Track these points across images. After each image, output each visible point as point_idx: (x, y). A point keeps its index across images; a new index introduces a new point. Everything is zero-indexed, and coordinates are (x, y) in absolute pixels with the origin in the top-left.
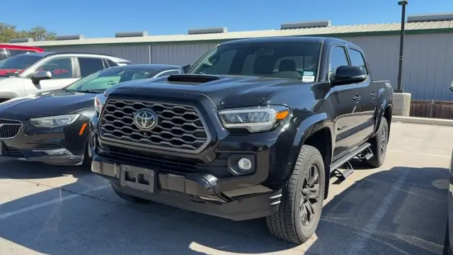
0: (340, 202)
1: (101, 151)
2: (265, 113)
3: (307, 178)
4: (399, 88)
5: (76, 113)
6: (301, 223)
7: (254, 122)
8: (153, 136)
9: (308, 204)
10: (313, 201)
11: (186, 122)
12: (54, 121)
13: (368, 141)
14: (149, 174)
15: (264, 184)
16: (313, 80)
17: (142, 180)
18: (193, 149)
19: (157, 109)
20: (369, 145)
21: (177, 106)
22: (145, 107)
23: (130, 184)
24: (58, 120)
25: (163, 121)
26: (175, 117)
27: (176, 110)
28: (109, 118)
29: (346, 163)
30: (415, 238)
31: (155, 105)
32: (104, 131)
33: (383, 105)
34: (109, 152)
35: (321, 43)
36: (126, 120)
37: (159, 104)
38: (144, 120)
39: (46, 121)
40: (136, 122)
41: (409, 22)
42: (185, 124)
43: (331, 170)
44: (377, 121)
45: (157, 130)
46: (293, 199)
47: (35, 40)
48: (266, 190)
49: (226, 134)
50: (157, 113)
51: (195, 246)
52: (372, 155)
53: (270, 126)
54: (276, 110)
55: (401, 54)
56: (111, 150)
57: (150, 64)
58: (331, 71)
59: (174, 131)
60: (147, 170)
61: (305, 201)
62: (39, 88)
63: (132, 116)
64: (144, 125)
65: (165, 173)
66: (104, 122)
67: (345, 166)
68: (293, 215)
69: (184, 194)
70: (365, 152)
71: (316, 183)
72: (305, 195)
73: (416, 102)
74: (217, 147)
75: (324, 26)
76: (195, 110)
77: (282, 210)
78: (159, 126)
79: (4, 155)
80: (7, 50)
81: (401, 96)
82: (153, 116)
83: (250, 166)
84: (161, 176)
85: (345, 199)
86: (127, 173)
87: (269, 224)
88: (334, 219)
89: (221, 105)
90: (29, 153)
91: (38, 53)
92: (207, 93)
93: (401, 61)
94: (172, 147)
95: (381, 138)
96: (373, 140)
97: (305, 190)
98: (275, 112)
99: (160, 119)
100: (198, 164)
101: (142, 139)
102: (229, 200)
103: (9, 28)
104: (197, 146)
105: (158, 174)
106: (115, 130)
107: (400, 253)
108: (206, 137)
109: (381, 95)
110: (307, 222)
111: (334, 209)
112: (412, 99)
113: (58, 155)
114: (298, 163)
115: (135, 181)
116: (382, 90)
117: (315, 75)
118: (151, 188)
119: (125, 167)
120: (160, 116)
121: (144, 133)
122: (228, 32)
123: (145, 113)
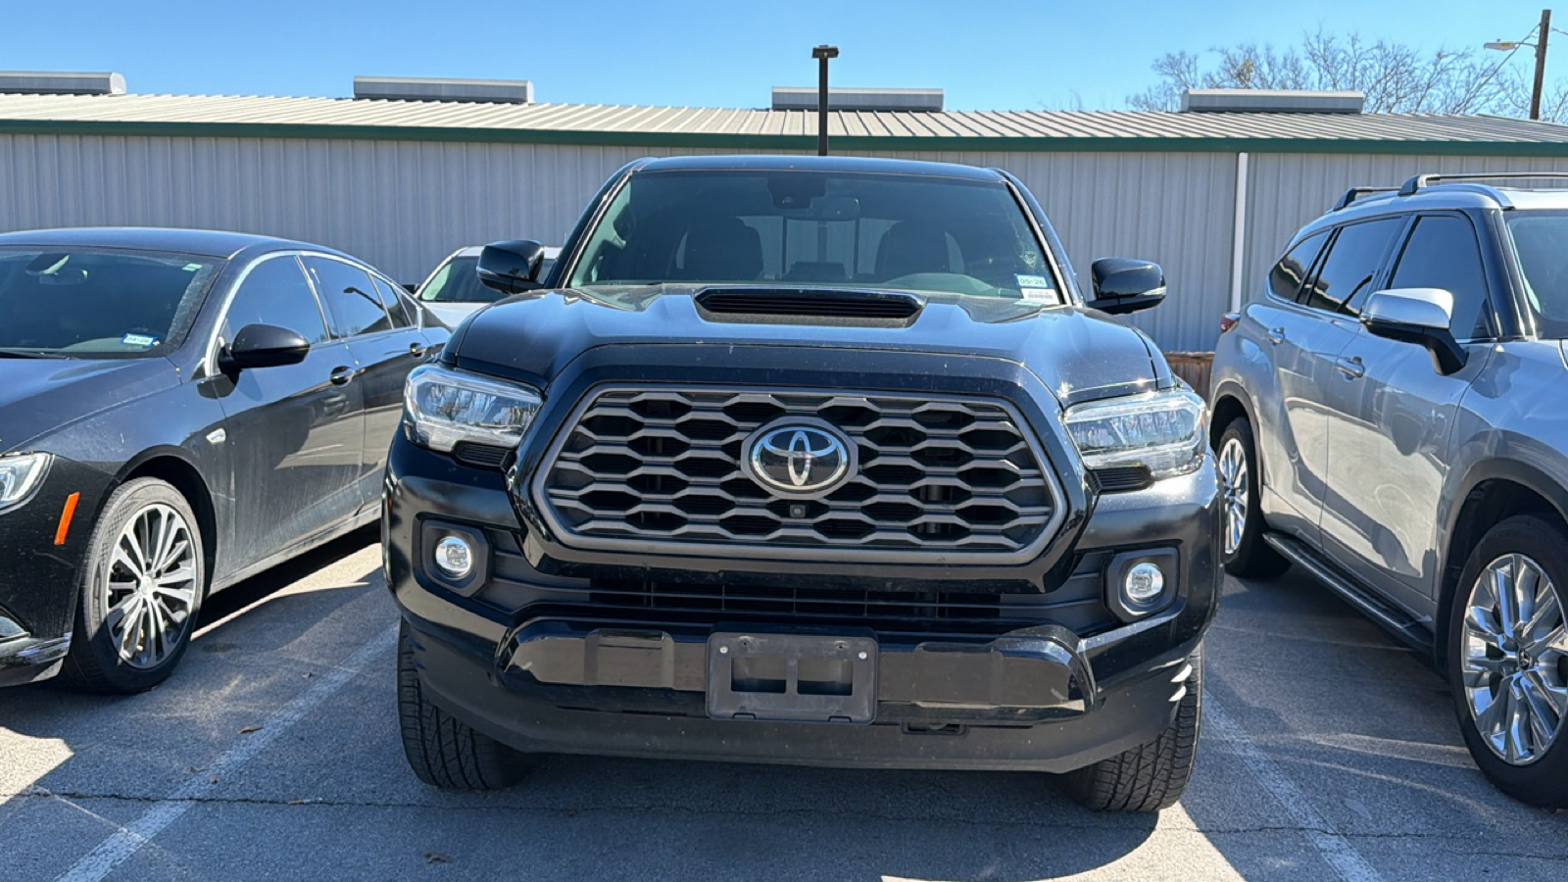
8: (829, 515)
11: (976, 457)
14: (851, 653)
18: (1009, 550)
19: (845, 417)
21: (935, 404)
23: (756, 702)
25: (880, 461)
26: (926, 443)
27: (933, 419)
31: (834, 402)
32: (576, 516)
36: (696, 466)
37: (856, 400)
38: (799, 463)
42: (973, 464)
45: (852, 492)
50: (854, 435)
56: (596, 585)
59: (927, 494)
60: (839, 641)
63: (735, 450)
64: (799, 480)
65: (904, 642)
74: (1084, 533)
76: (1010, 413)
78: (861, 479)
82: (834, 444)
83: (1158, 585)
94: (915, 548)
99: (865, 454)
100: (1004, 597)
101: (778, 533)
104: (1026, 535)
108: (1050, 503)
115: (778, 691)
117: (1056, 287)
118: (858, 706)
119: (735, 640)
120: (865, 442)
121: (792, 507)
122: (129, 92)
123: (800, 435)
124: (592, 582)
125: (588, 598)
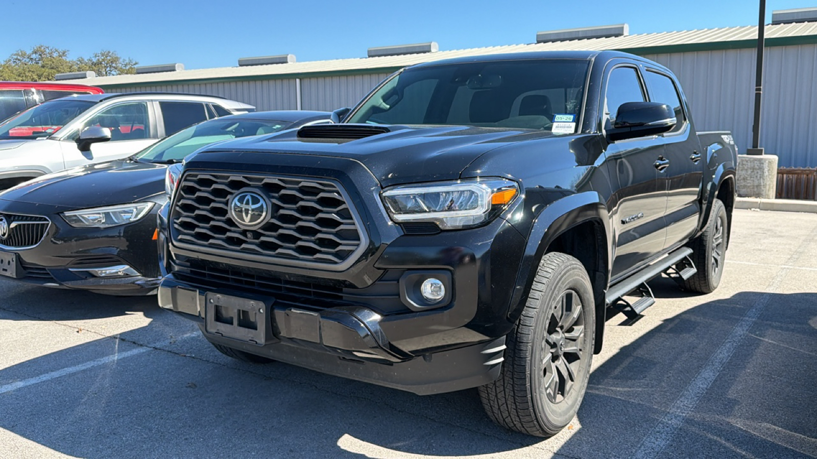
0: (630, 359)
1: (176, 268)
2: (472, 193)
3: (558, 314)
4: (755, 145)
5: (145, 201)
6: (545, 399)
7: (450, 209)
8: (263, 239)
9: (561, 363)
10: (571, 357)
11: (321, 211)
12: (107, 215)
13: (687, 245)
14: (257, 308)
15: (471, 326)
16: (572, 131)
17: (246, 322)
18: (335, 263)
19: (270, 189)
20: (689, 251)
21: (306, 183)
22: (248, 185)
23: (223, 328)
24: (114, 213)
25: (282, 212)
26: (301, 203)
27: (305, 191)
28: (186, 208)
29: (642, 285)
30: (768, 425)
31: (265, 181)
32: (179, 232)
33: (716, 178)
34: (188, 270)
35: (590, 61)
36: (216, 211)
37: (274, 180)
38: (247, 211)
39: (92, 216)
40: (233, 214)
41: (775, 23)
42: (320, 215)
43: (609, 299)
44: (704, 207)
45: (270, 227)
46: (528, 354)
47: (99, 74)
48: (476, 337)
49: (396, 234)
50: (270, 197)
51: (348, 443)
52: (694, 270)
53: (480, 217)
54: (491, 186)
55: (758, 83)
56: (191, 266)
57: (299, 110)
58: (607, 113)
59: (302, 230)
60: (252, 302)
61: (555, 358)
62: (90, 157)
63: (226, 203)
64: (247, 219)
65: (286, 307)
66: (178, 215)
67: (639, 291)
68: (528, 385)
69: (320, 346)
70: (681, 265)
71: (577, 323)
72: (554, 345)
73: (789, 172)
74: (381, 257)
75: (616, 36)
76: (338, 189)
77: (509, 374)
78: (274, 221)
79: (20, 277)
80: (38, 92)
81: (760, 160)
82: (262, 202)
83: (443, 293)
84: (279, 314)
85: (639, 353)
86: (218, 309)
87: (485, 401)
88: (616, 390)
89: (387, 179)
90: (62, 275)
91: (91, 96)
92: (362, 157)
93: (758, 96)
94: (298, 259)
95: (713, 239)
96: (697, 243)
97: (554, 337)
98: (489, 190)
99: (276, 208)
100: (344, 289)
101: (244, 246)
102: (405, 356)
103: (55, 55)
104: (343, 256)
105: (272, 309)
106: (197, 230)
107: (737, 455)
108: (359, 239)
109: (712, 157)
110: (559, 397)
111: (617, 371)
112: (779, 165)
113: (115, 277)
114: (535, 286)
115: (232, 323)
116: (714, 148)
117: (577, 121)
118: (260, 336)
119: (215, 296)
120: (274, 201)
121: (247, 233)
122: (439, 51)
123: (248, 197)
124: (191, 264)
125: (189, 272)
